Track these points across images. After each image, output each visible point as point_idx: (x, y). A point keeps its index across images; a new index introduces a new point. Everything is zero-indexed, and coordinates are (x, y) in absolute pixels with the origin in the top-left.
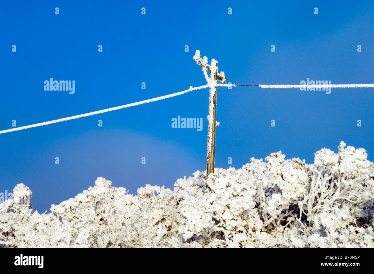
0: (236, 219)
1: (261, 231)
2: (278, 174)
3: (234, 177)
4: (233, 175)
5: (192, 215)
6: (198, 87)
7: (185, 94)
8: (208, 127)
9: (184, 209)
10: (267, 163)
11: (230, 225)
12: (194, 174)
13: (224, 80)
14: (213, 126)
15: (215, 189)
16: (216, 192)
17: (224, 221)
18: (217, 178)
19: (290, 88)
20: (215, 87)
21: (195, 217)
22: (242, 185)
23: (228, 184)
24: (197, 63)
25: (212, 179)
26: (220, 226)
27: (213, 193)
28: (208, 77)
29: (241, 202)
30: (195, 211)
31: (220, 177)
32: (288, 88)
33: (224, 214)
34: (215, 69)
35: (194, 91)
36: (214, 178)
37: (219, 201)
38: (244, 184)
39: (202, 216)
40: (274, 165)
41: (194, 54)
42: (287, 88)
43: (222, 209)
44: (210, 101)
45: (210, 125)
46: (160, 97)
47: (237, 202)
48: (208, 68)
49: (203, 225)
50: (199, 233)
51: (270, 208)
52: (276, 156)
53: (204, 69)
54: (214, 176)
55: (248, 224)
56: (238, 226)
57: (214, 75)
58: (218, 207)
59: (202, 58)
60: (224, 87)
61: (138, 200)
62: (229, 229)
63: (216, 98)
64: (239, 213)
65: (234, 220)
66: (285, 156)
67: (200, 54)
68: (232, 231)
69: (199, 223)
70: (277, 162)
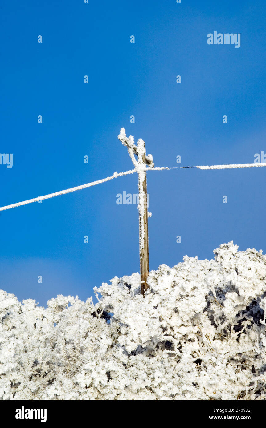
0: (185, 325)
1: (214, 339)
2: (231, 269)
3: (181, 274)
4: (179, 272)
5: (136, 321)
6: (124, 172)
7: (108, 181)
8: (139, 218)
9: (125, 315)
10: (217, 256)
11: (179, 332)
12: (111, 280)
13: (153, 164)
14: (145, 217)
15: (158, 290)
16: (160, 293)
17: (171, 328)
18: (160, 277)
19: (235, 168)
20: (145, 172)
21: (140, 324)
22: (191, 283)
23: (173, 283)
24: (123, 144)
25: (153, 278)
26: (168, 334)
27: (156, 294)
28: (135, 160)
29: (192, 303)
30: (139, 317)
31: (164, 275)
32: (233, 168)
33: (171, 319)
34: (143, 150)
35: (119, 177)
36: (156, 276)
37: (165, 303)
38: (195, 281)
39: (148, 322)
40: (226, 258)
41: (119, 133)
42: (231, 168)
43: (169, 314)
44: (139, 188)
45: (141, 216)
46: (78, 187)
47: (187, 304)
48: (135, 149)
49: (149, 333)
50: (144, 343)
51: (227, 309)
52: (228, 247)
53: (131, 151)
54: (156, 274)
55: (200, 330)
56: (188, 334)
57: (143, 158)
58: (163, 311)
59: (128, 137)
60: (156, 170)
61: (51, 313)
62: (179, 337)
63: (147, 184)
64: (190, 317)
65: (184, 326)
66: (238, 246)
67: (126, 133)
68: (181, 340)
69: (145, 331)
70: (229, 255)
